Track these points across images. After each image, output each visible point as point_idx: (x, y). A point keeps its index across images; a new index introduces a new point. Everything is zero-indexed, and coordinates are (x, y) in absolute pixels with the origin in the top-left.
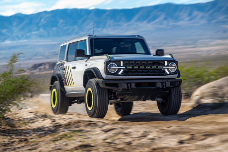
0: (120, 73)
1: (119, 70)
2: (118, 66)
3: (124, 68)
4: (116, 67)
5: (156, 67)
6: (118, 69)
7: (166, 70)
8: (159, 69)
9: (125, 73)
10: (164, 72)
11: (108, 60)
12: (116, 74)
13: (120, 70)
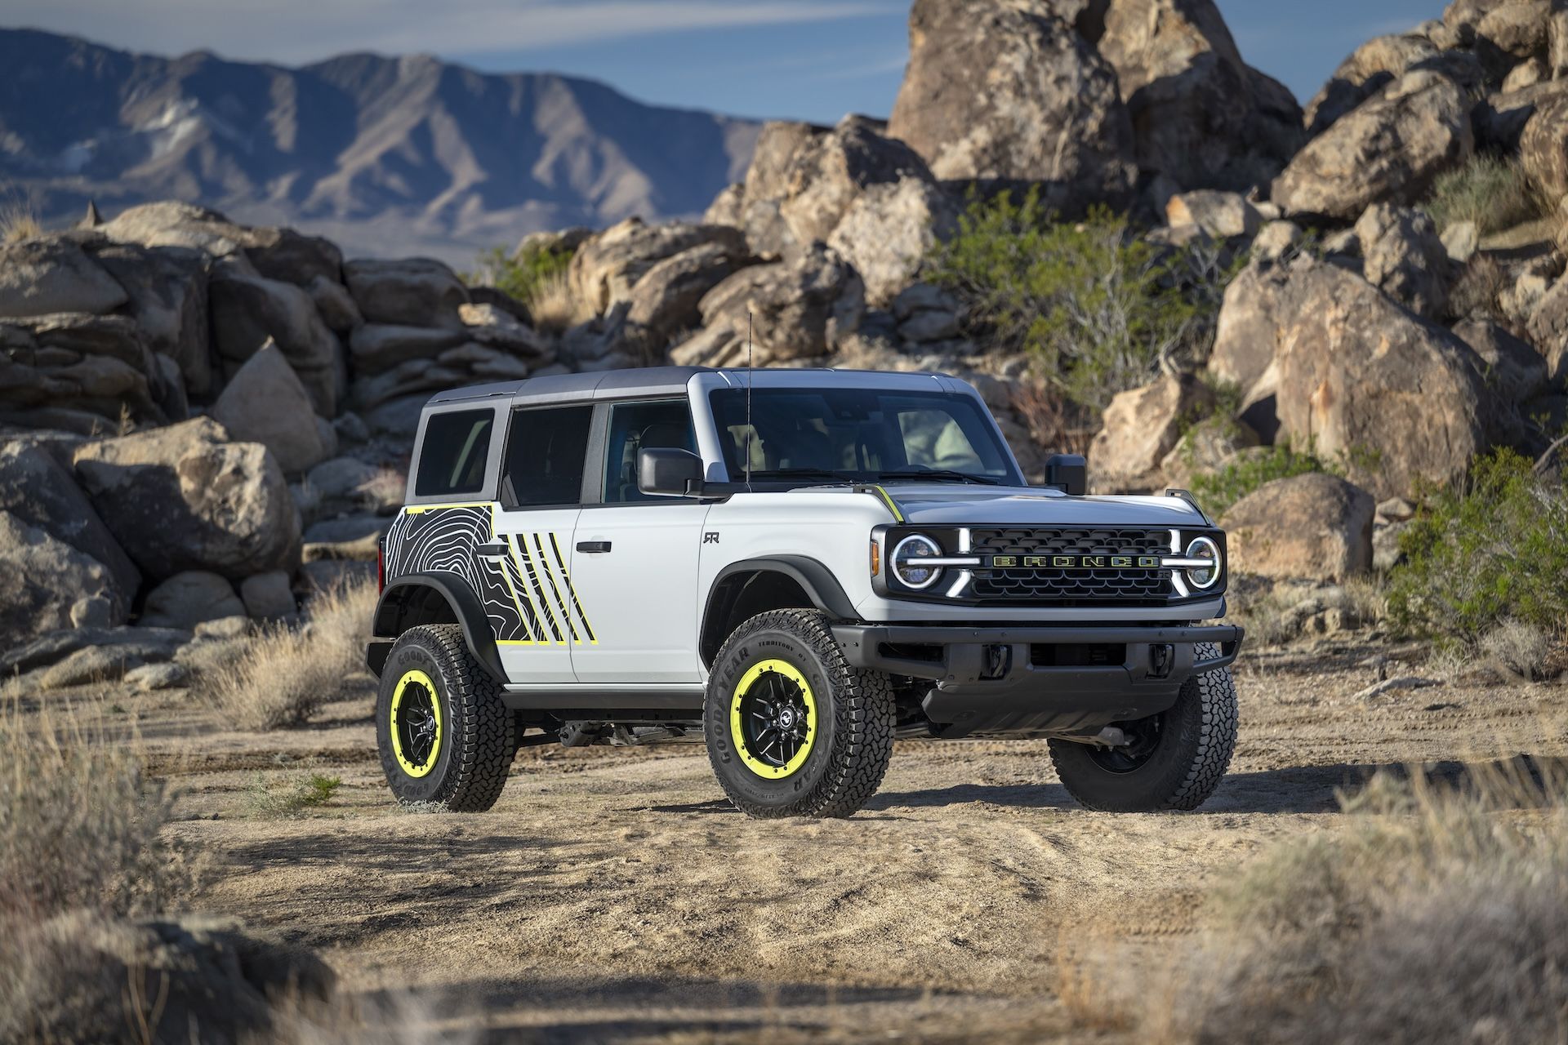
0: (954, 592)
1: (948, 575)
2: (945, 555)
3: (976, 561)
4: (933, 556)
5: (1127, 562)
6: (945, 568)
7: (1176, 580)
8: (1141, 573)
9: (980, 592)
10: (1169, 587)
11: (894, 521)
12: (935, 595)
13: (957, 576)
